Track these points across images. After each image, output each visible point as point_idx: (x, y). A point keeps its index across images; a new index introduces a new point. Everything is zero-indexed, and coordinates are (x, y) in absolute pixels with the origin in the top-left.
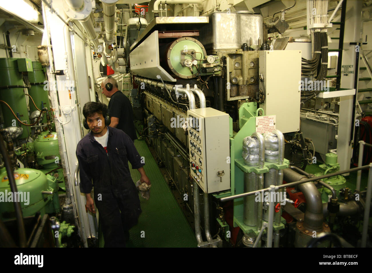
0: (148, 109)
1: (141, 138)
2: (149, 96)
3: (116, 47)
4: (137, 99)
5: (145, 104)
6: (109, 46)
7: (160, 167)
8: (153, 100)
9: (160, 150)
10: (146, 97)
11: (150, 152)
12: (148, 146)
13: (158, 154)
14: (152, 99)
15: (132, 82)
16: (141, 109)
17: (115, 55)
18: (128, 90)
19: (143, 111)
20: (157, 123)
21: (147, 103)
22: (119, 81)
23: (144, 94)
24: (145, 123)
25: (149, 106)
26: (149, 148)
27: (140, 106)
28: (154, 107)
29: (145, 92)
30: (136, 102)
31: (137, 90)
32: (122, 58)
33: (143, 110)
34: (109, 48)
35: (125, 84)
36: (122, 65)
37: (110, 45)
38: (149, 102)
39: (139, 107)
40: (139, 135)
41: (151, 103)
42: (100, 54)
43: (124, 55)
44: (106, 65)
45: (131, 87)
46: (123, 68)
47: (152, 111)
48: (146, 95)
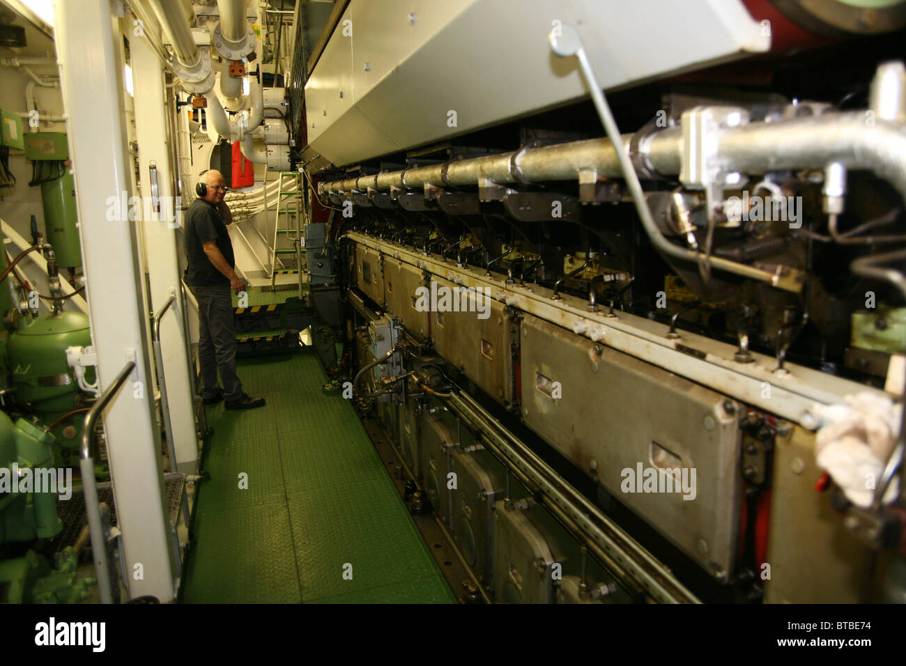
0: (362, 289)
1: (335, 385)
2: (370, 245)
3: (258, 69)
4: (323, 257)
5: (352, 272)
6: (231, 66)
7: (413, 512)
8: (388, 259)
9: (413, 446)
10: (355, 252)
11: (368, 443)
12: (362, 418)
13: (403, 457)
14: (382, 254)
15: (310, 201)
16: (336, 289)
17: (252, 104)
18: (295, 232)
19: (343, 298)
20: (412, 348)
21: (360, 271)
22: (266, 206)
23: (350, 240)
24: (350, 337)
25: (367, 280)
26: (363, 423)
27: (333, 281)
28: (390, 285)
29: (352, 235)
30: (322, 265)
31: (325, 226)
32: (278, 120)
33: (344, 294)
34: (233, 71)
35: (284, 213)
36: (276, 144)
37: (235, 62)
38: (366, 267)
39: (331, 285)
40: (329, 375)
41: (376, 268)
42: (200, 95)
43: (284, 110)
44: (224, 141)
45: (304, 220)
46: (279, 155)
47: (379, 300)
48: (355, 243)
